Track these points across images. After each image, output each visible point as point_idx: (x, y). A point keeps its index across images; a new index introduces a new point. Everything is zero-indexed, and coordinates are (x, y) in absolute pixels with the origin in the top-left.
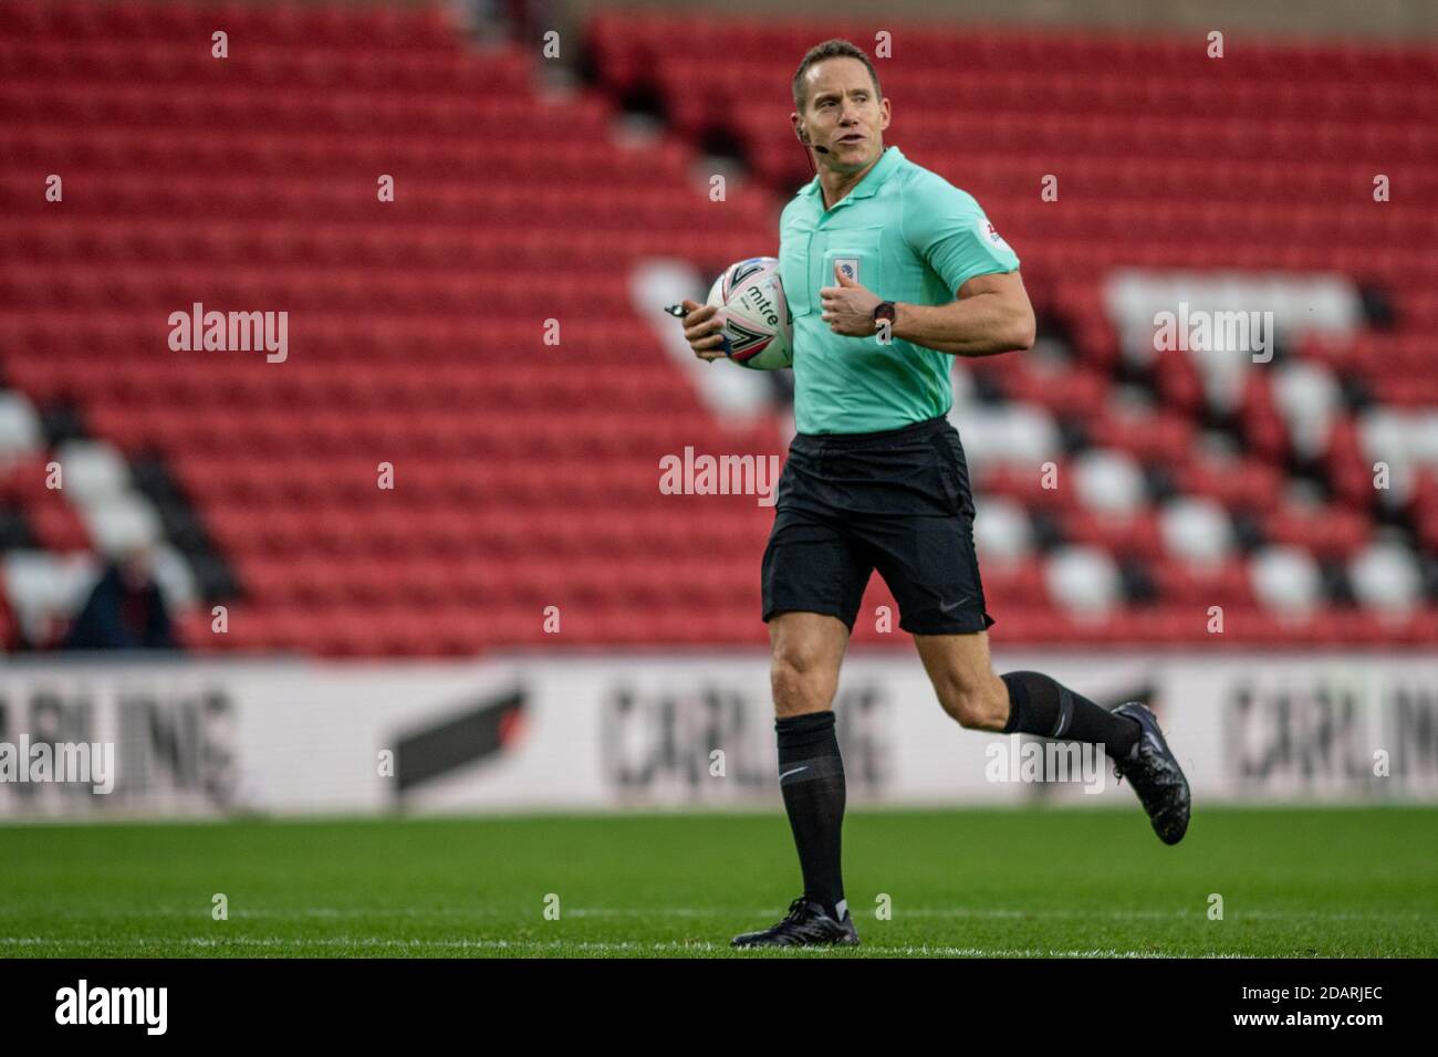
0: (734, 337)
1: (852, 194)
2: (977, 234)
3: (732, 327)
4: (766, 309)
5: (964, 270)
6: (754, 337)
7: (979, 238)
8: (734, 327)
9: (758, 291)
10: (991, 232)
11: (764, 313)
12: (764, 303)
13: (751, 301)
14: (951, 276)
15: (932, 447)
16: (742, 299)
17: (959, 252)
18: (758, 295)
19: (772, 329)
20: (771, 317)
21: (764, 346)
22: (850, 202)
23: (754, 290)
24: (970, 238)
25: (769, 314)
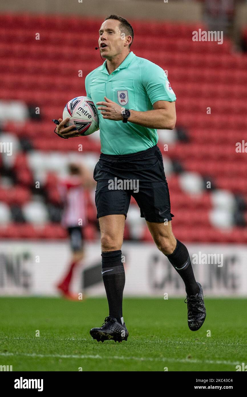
0: (78, 126)
1: (119, 67)
2: (165, 87)
3: (76, 123)
4: (86, 114)
5: (158, 97)
6: (85, 124)
7: (165, 88)
8: (77, 123)
9: (82, 109)
10: (169, 86)
11: (86, 115)
12: (85, 112)
13: (81, 112)
14: (152, 98)
15: (156, 157)
16: (77, 113)
17: (157, 91)
18: (82, 110)
19: (90, 120)
20: (89, 116)
21: (90, 126)
22: (119, 70)
23: (80, 109)
24: (162, 87)
25: (88, 115)
